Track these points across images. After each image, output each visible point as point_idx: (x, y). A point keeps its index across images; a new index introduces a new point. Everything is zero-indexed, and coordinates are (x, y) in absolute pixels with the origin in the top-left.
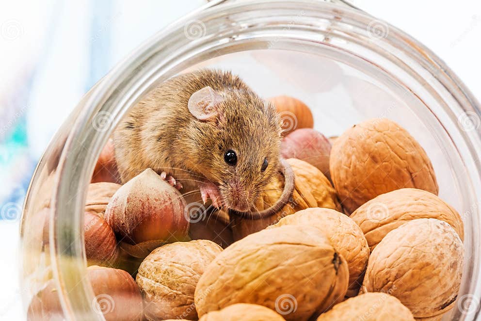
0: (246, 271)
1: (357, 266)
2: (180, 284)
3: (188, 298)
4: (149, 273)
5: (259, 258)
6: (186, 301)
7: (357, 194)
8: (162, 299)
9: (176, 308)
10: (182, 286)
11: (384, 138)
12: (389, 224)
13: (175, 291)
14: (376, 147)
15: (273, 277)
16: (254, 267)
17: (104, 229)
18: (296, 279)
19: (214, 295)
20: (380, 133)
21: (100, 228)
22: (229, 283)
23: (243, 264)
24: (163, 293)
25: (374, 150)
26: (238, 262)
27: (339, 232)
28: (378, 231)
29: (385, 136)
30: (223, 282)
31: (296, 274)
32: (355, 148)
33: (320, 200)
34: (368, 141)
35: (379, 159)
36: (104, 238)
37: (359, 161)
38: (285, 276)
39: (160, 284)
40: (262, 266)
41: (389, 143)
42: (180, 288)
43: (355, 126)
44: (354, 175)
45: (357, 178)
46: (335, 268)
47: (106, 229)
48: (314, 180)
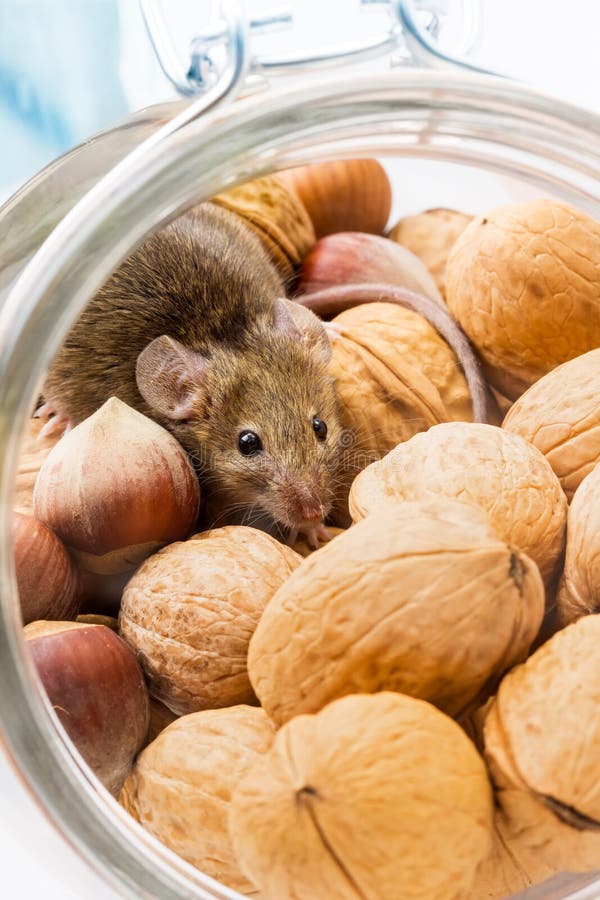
0: (344, 620)
1: (549, 548)
2: (214, 638)
3: (233, 663)
4: (146, 617)
5: (366, 592)
6: (230, 668)
7: (511, 360)
8: (181, 668)
9: (212, 683)
10: (217, 641)
11: (548, 244)
12: (592, 431)
13: (205, 653)
14: (535, 266)
15: (399, 627)
16: (360, 612)
17: (43, 542)
18: (447, 624)
19: (288, 671)
20: (538, 235)
21: (35, 543)
22: (316, 648)
23: (336, 608)
24: (182, 658)
25: (533, 272)
26: (325, 603)
27: (506, 489)
28: (572, 447)
29: (550, 240)
30: (303, 646)
31: (446, 614)
32: (493, 273)
33: (443, 383)
34: (519, 255)
35: (544, 288)
36: (47, 561)
37: (506, 298)
38: (424, 621)
39: (173, 641)
40: (375, 607)
41: (560, 254)
42: (214, 645)
43: (485, 222)
44: (500, 325)
45: (508, 330)
46: (517, 585)
47: (46, 542)
48: (425, 345)
